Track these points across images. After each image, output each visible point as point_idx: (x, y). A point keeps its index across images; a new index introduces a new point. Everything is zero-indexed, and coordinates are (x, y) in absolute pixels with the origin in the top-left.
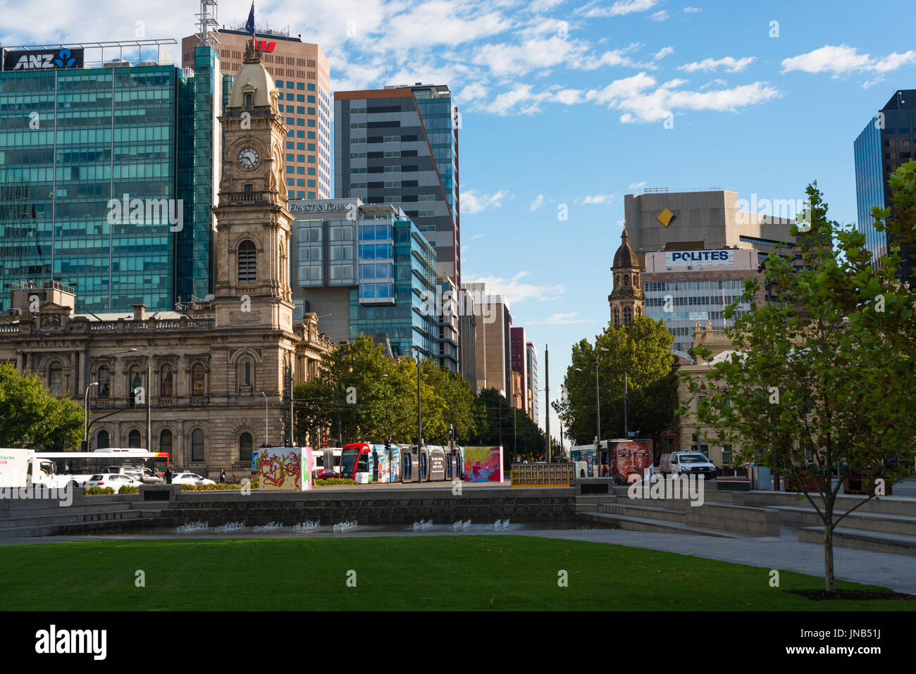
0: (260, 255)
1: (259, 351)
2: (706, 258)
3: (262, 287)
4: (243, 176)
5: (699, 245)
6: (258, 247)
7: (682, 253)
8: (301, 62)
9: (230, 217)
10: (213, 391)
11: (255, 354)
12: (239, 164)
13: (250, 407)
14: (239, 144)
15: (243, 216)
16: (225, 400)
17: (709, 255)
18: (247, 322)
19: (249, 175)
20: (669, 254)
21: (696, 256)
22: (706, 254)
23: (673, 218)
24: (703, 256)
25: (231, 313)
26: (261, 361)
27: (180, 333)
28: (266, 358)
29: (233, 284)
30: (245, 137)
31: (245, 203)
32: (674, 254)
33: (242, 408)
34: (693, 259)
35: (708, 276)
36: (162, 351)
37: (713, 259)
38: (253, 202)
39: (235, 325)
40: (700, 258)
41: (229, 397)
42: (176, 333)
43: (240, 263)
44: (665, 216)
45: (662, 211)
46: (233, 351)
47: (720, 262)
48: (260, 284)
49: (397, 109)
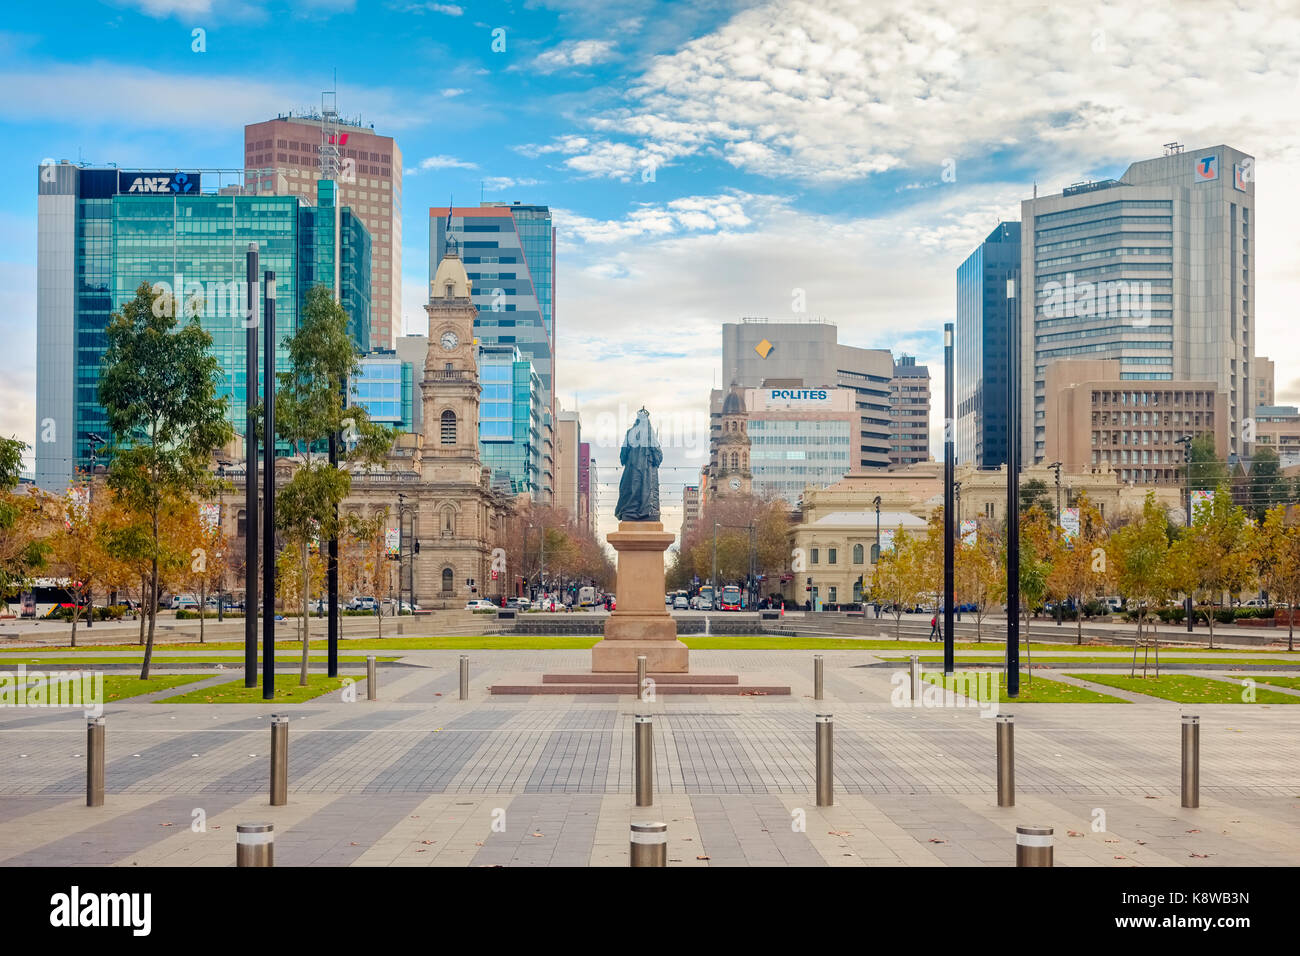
0: (460, 423)
1: (459, 502)
2: (805, 398)
3: (461, 450)
4: (444, 356)
5: (796, 383)
6: (458, 416)
7: (781, 391)
8: (375, 157)
9: (435, 390)
10: (420, 534)
11: (456, 505)
12: (441, 346)
13: (451, 548)
14: (443, 328)
15: (446, 390)
16: (431, 542)
17: (808, 394)
18: (449, 478)
19: (450, 356)
20: (769, 392)
21: (795, 395)
22: (805, 392)
23: (772, 350)
24: (802, 394)
25: (436, 471)
26: (461, 511)
27: (392, 485)
28: (464, 509)
29: (436, 447)
30: (447, 322)
31: (448, 379)
32: (774, 392)
33: (445, 548)
34: (792, 397)
35: (806, 417)
36: (377, 500)
37: (812, 398)
38: (454, 379)
39: (439, 481)
40: (799, 397)
41: (434, 539)
42: (388, 486)
43: (443, 429)
44: (764, 347)
45: (760, 341)
46: (437, 502)
47: (819, 401)
48: (460, 447)
49: (495, 229)
